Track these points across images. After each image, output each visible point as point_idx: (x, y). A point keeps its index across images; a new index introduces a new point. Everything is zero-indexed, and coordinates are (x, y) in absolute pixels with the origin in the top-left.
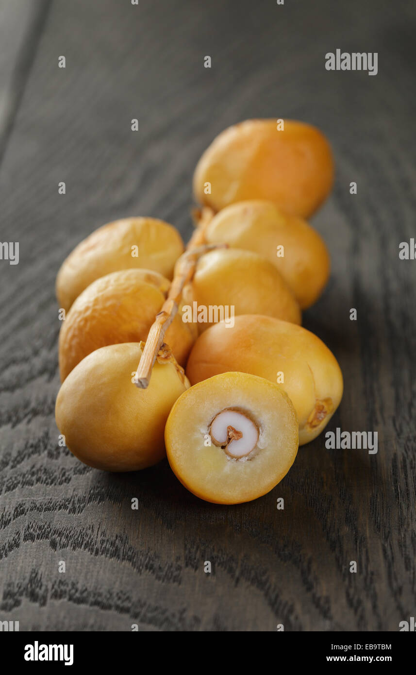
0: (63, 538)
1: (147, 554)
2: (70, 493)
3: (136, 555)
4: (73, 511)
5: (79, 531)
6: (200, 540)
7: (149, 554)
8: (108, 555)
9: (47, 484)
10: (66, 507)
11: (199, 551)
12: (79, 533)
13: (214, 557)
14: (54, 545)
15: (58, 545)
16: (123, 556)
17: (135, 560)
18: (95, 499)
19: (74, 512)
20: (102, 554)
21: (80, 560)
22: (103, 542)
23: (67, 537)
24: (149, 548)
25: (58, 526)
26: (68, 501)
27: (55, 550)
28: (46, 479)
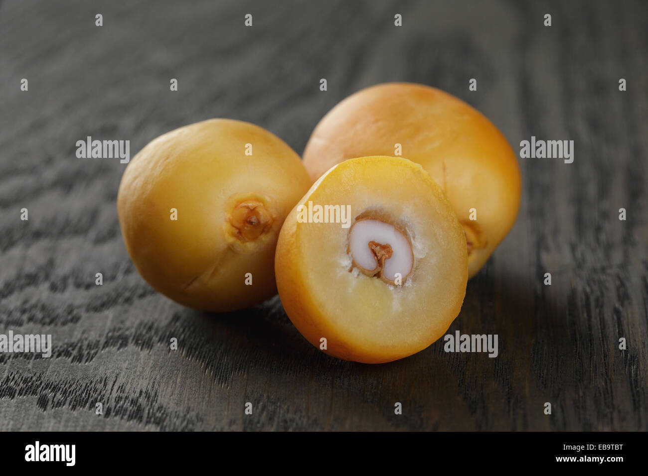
0: (58, 394)
1: (185, 416)
2: (77, 335)
3: (168, 417)
4: (79, 358)
5: (84, 385)
6: (268, 397)
7: (188, 416)
8: (126, 417)
9: (44, 324)
10: (68, 354)
11: (265, 413)
12: (83, 387)
13: (288, 420)
14: (43, 403)
15: (50, 402)
16: (148, 417)
17: (165, 424)
18: (114, 345)
19: (80, 360)
20: (116, 415)
21: (81, 423)
22: (119, 399)
23: (65, 392)
24: (189, 408)
25: (54, 379)
26: (73, 346)
27: (45, 410)
28: (43, 318)
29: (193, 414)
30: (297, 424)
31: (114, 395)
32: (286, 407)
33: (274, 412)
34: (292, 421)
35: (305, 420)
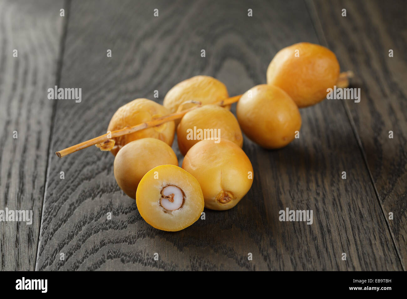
0: (127, 257)
1: (171, 265)
2: (128, 234)
3: (166, 266)
4: (130, 243)
5: (135, 254)
6: (197, 257)
7: (172, 265)
8: (152, 266)
9: (115, 229)
10: (126, 241)
11: (198, 263)
12: (135, 255)
13: (206, 265)
14: (123, 261)
15: (125, 261)
16: (159, 266)
17: (165, 268)
18: (141, 236)
19: (131, 244)
20: (148, 265)
21: (138, 269)
22: (148, 259)
23: (129, 257)
24: (172, 262)
25: (124, 251)
26: (127, 238)
27: (124, 264)
28: (114, 227)
29: (174, 264)
30: (209, 267)
31: (146, 258)
32: (204, 260)
33: (201, 263)
34: (207, 266)
35: (211, 265)
